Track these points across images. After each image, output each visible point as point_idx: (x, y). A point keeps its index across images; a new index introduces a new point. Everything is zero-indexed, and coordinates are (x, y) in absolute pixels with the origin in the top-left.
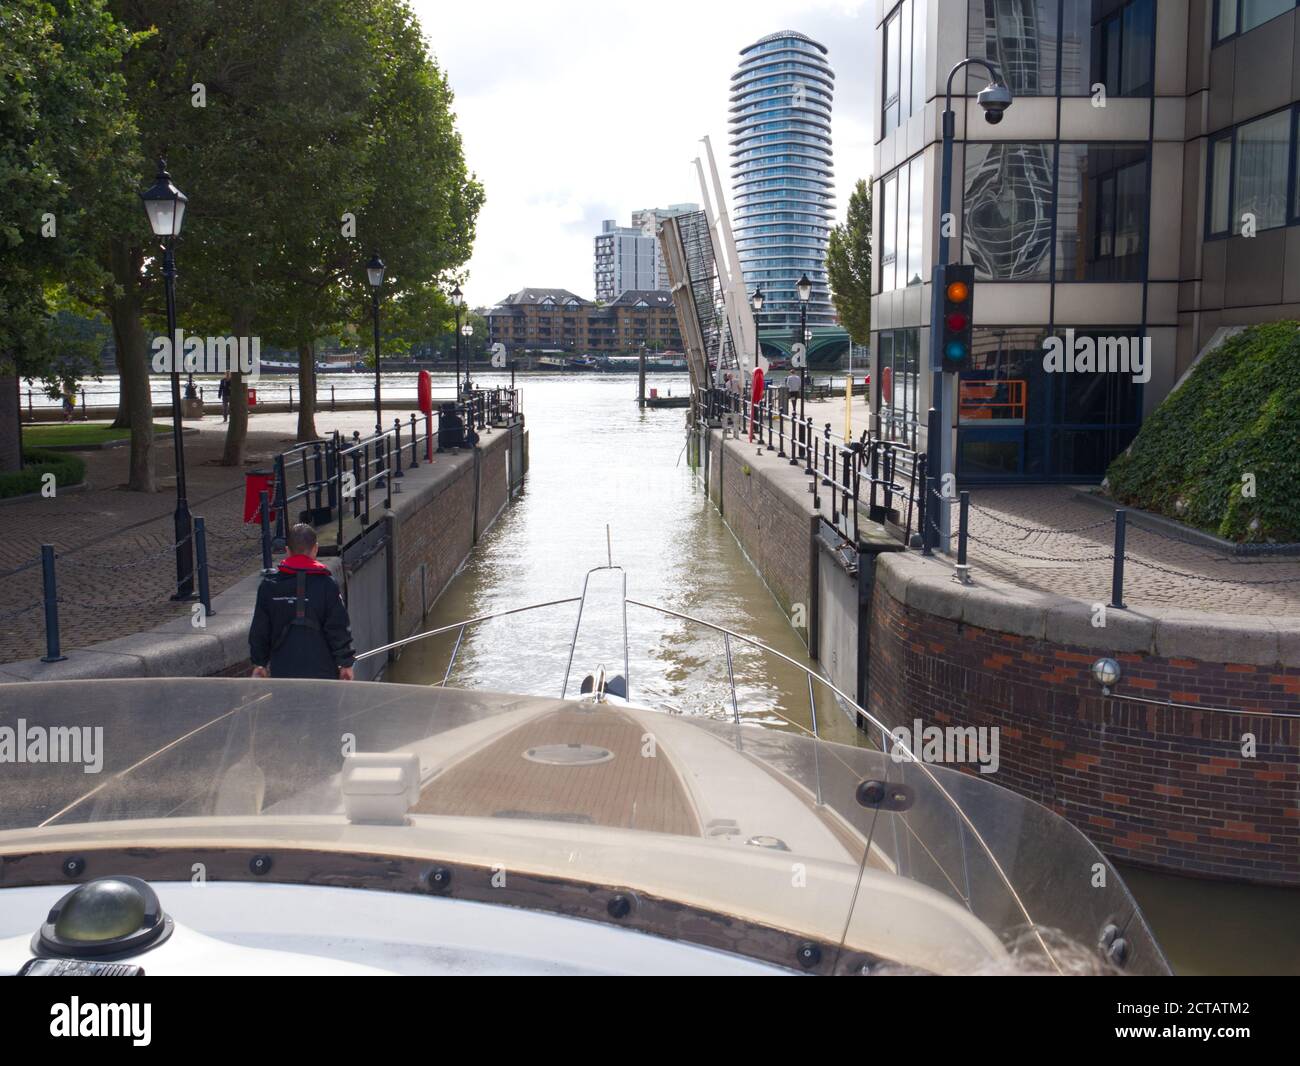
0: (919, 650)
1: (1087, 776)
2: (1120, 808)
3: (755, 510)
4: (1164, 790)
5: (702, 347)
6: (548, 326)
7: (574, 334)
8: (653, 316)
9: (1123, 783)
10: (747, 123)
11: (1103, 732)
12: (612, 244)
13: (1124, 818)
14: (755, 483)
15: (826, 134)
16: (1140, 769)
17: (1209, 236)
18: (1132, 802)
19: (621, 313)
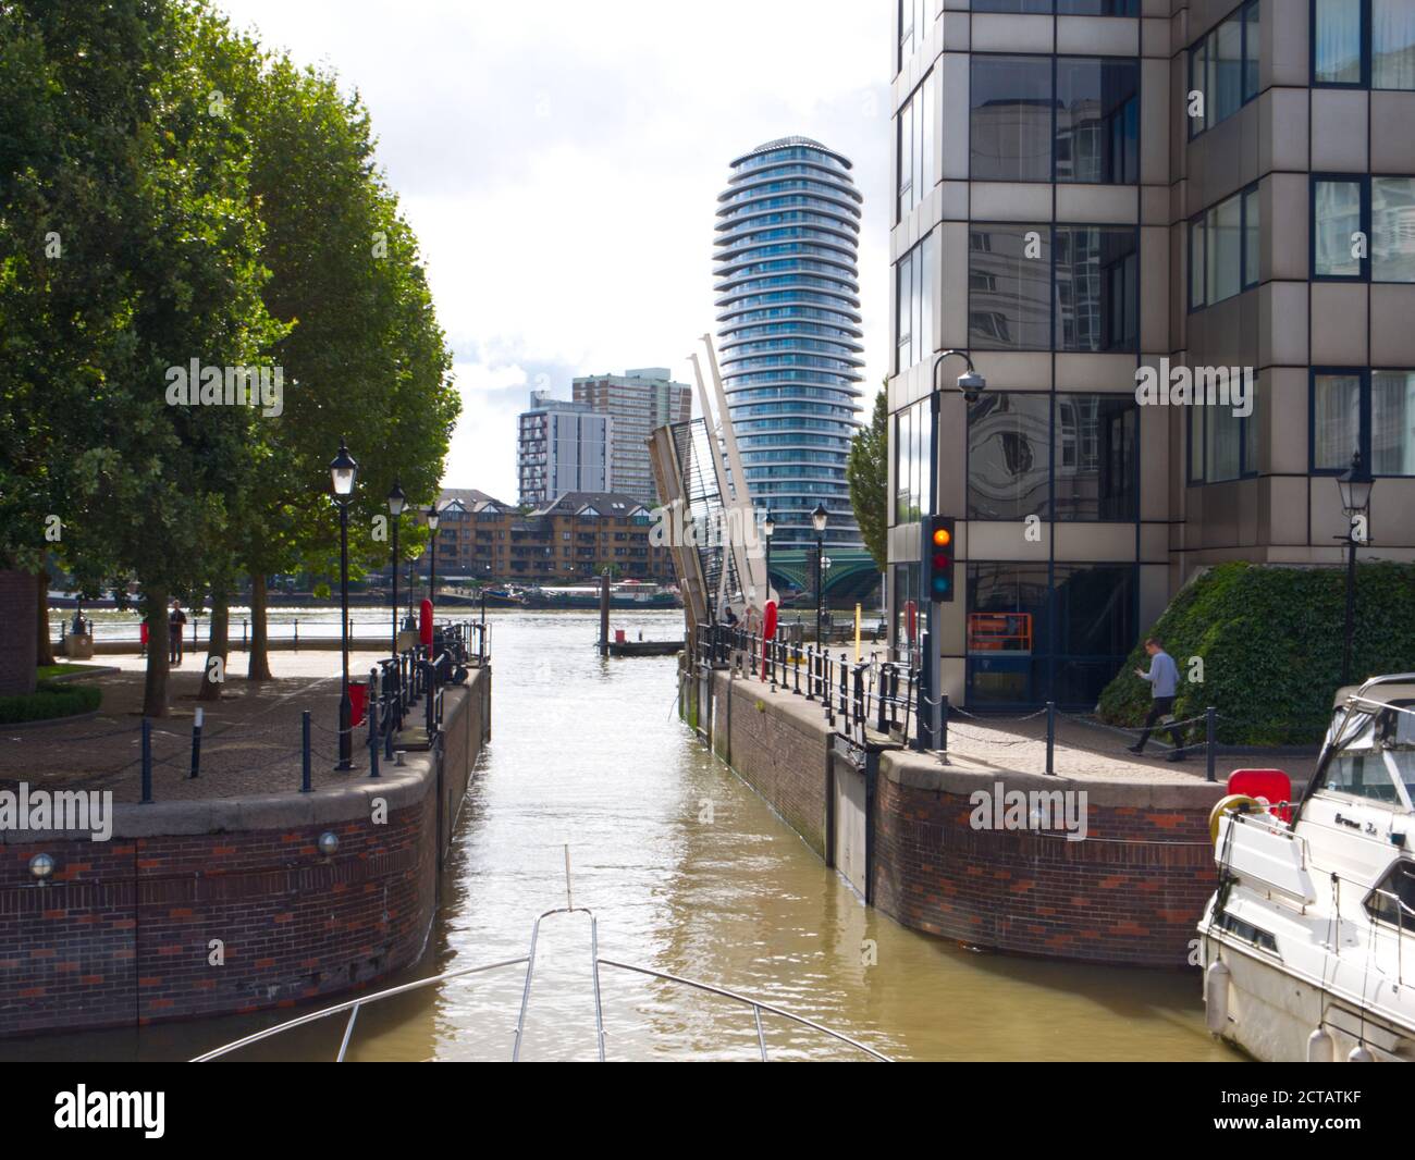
0: (909, 817)
1: (1028, 896)
2: (1049, 917)
3: (771, 746)
4: (1078, 901)
5: (700, 577)
6: (453, 543)
7: (490, 554)
8: (605, 530)
9: (1051, 899)
10: (741, 260)
11: (1036, 862)
12: (545, 425)
13: (1051, 924)
14: (771, 719)
15: (850, 278)
16: (1062, 887)
17: (1190, 482)
18: (1057, 912)
19: (560, 525)
